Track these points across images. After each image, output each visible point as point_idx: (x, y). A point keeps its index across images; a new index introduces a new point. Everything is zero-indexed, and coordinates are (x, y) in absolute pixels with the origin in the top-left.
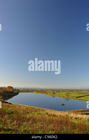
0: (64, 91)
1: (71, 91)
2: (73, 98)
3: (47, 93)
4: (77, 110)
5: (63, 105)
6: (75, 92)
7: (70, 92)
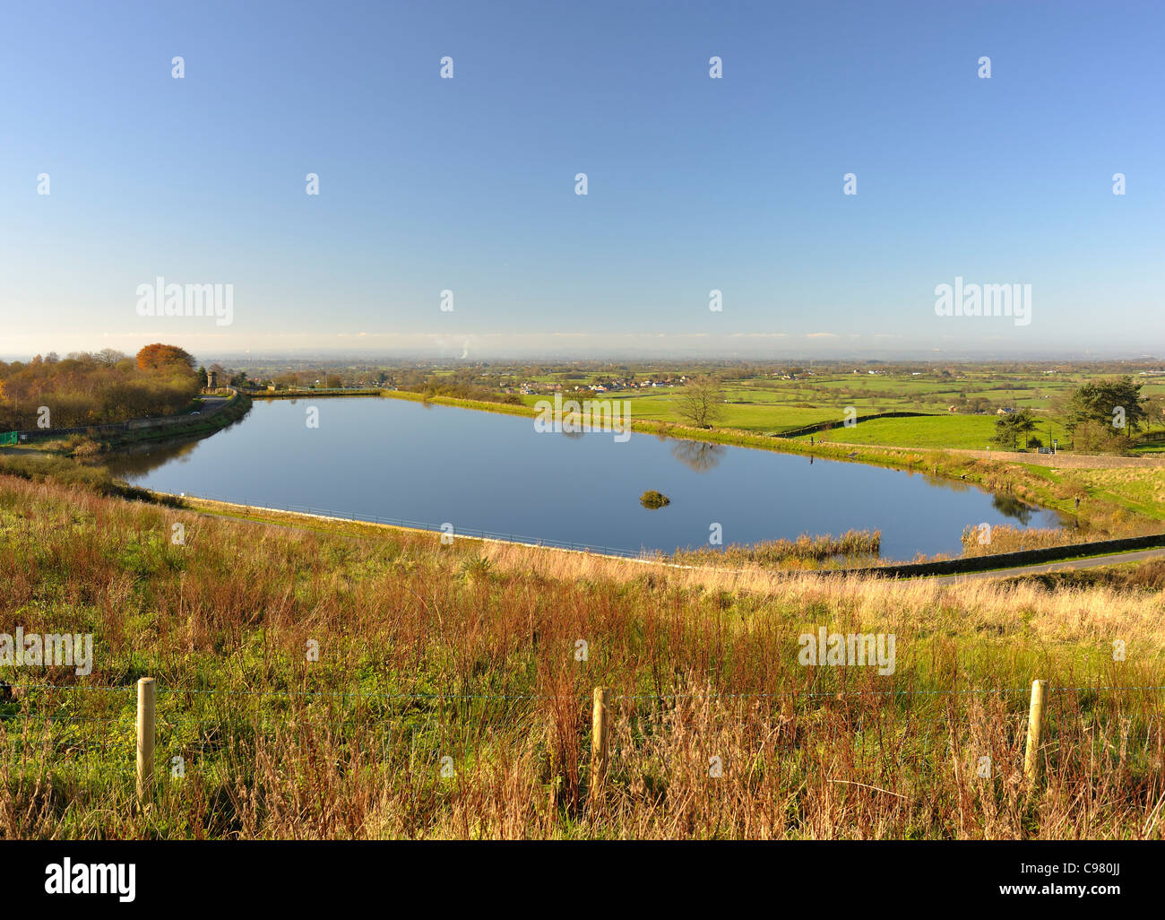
0: (676, 380)
1: (743, 377)
2: (754, 437)
3: (514, 400)
4: (775, 548)
5: (655, 501)
6: (775, 388)
7: (729, 391)
